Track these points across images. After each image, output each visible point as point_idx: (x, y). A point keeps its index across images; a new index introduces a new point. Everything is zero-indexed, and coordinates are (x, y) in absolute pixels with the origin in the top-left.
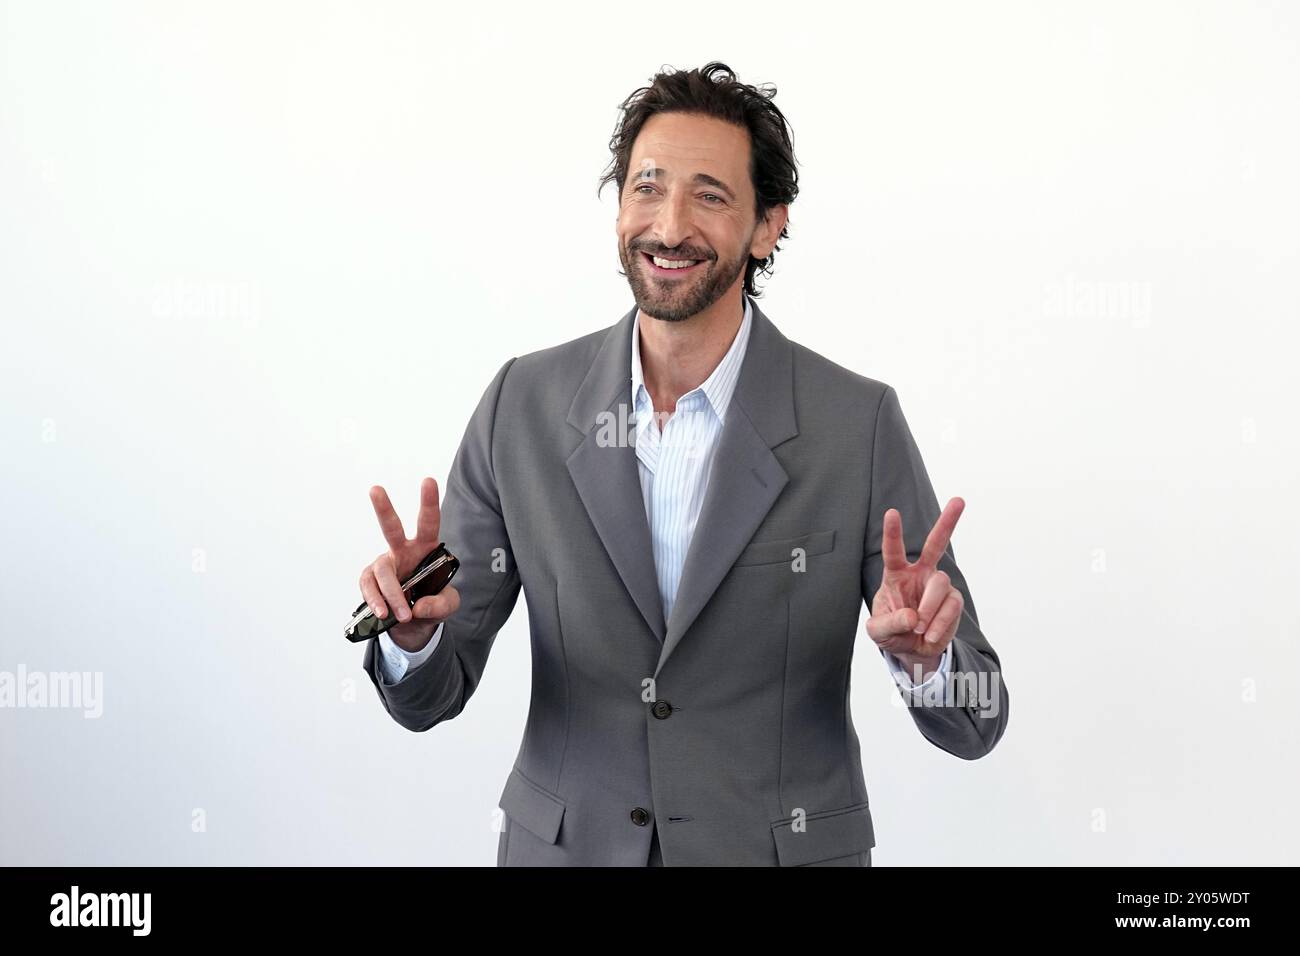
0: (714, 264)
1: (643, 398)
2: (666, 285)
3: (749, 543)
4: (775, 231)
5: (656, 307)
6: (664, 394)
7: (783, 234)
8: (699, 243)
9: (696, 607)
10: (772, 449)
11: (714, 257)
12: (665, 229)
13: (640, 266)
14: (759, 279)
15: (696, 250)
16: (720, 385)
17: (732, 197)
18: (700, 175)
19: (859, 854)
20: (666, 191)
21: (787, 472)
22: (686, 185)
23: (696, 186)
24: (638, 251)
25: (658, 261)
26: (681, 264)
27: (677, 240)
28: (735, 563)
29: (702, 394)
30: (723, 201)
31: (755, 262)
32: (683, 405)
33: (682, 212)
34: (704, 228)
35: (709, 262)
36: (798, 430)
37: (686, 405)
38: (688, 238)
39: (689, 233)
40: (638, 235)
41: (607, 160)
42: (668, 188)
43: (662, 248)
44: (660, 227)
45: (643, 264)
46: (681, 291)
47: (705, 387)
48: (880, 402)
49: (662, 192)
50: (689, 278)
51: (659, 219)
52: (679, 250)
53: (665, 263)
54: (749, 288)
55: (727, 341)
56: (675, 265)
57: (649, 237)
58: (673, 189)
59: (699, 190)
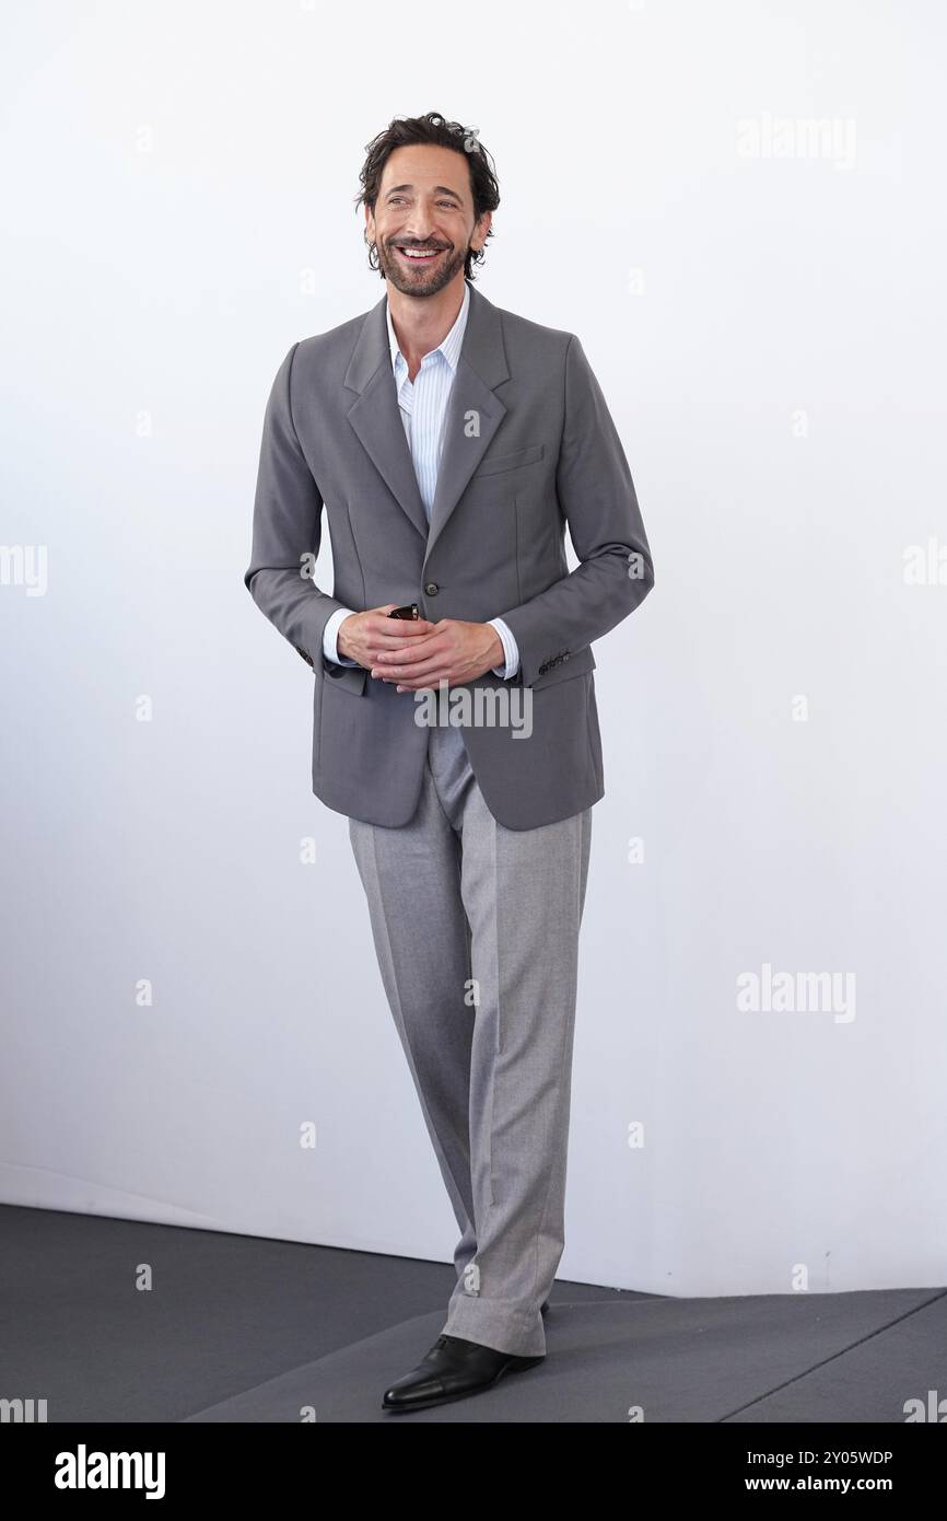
0: (451, 252)
1: (400, 362)
2: (417, 270)
3: (482, 459)
4: (484, 232)
5: (411, 287)
6: (413, 355)
7: (489, 234)
8: (441, 237)
9: (448, 510)
10: (493, 391)
11: (451, 247)
12: (417, 227)
13: (396, 257)
14: (474, 268)
15: (439, 242)
16: (451, 346)
17: (461, 203)
18: (439, 188)
19: (585, 675)
20: (413, 201)
21: (505, 406)
22: (428, 195)
23: (435, 196)
24: (393, 247)
25: (409, 252)
26: (428, 253)
27: (427, 235)
28: (474, 474)
29: (440, 353)
30: (455, 206)
31: (473, 253)
32: (427, 362)
33: (429, 216)
34: (443, 226)
35: (448, 251)
36: (510, 375)
37: (428, 361)
38: (434, 233)
39: (434, 230)
40: (395, 234)
41: (359, 188)
42: (416, 198)
43: (414, 242)
44: (413, 226)
45: (398, 256)
46: (429, 274)
47: (441, 348)
48: (567, 347)
49: (411, 203)
50: (435, 264)
51: (411, 221)
52: (427, 242)
53: (416, 253)
54: (468, 273)
55: (455, 312)
56: (423, 254)
57: (405, 235)
58: (420, 200)
59: (438, 199)
